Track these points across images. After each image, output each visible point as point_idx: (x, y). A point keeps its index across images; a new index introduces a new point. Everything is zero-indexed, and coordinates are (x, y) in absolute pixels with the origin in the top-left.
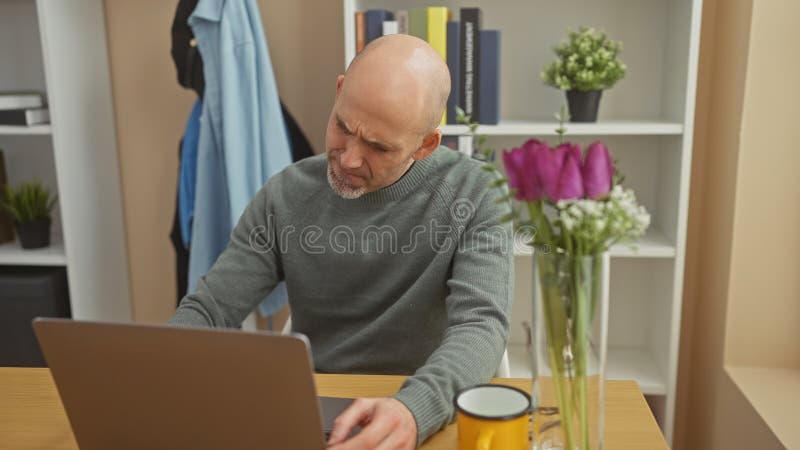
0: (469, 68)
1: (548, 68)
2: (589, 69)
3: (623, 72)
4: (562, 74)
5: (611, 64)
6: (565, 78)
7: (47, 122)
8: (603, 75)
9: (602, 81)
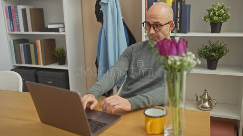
0: (179, 16)
1: (204, 16)
2: (217, 16)
3: (229, 17)
4: (208, 18)
5: (225, 15)
6: (209, 19)
7: (64, 31)
8: (222, 18)
9: (222, 20)
